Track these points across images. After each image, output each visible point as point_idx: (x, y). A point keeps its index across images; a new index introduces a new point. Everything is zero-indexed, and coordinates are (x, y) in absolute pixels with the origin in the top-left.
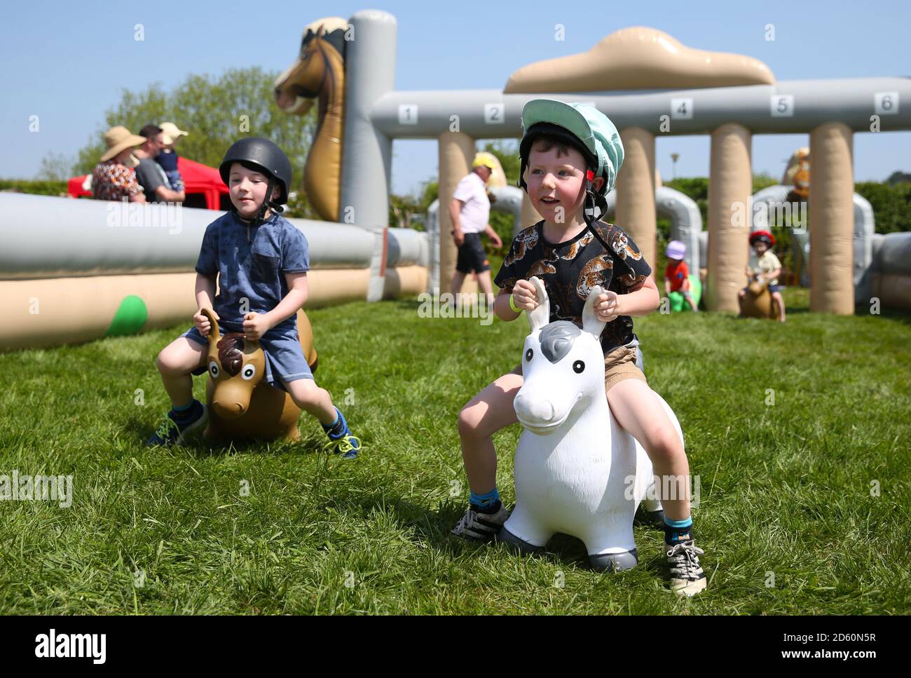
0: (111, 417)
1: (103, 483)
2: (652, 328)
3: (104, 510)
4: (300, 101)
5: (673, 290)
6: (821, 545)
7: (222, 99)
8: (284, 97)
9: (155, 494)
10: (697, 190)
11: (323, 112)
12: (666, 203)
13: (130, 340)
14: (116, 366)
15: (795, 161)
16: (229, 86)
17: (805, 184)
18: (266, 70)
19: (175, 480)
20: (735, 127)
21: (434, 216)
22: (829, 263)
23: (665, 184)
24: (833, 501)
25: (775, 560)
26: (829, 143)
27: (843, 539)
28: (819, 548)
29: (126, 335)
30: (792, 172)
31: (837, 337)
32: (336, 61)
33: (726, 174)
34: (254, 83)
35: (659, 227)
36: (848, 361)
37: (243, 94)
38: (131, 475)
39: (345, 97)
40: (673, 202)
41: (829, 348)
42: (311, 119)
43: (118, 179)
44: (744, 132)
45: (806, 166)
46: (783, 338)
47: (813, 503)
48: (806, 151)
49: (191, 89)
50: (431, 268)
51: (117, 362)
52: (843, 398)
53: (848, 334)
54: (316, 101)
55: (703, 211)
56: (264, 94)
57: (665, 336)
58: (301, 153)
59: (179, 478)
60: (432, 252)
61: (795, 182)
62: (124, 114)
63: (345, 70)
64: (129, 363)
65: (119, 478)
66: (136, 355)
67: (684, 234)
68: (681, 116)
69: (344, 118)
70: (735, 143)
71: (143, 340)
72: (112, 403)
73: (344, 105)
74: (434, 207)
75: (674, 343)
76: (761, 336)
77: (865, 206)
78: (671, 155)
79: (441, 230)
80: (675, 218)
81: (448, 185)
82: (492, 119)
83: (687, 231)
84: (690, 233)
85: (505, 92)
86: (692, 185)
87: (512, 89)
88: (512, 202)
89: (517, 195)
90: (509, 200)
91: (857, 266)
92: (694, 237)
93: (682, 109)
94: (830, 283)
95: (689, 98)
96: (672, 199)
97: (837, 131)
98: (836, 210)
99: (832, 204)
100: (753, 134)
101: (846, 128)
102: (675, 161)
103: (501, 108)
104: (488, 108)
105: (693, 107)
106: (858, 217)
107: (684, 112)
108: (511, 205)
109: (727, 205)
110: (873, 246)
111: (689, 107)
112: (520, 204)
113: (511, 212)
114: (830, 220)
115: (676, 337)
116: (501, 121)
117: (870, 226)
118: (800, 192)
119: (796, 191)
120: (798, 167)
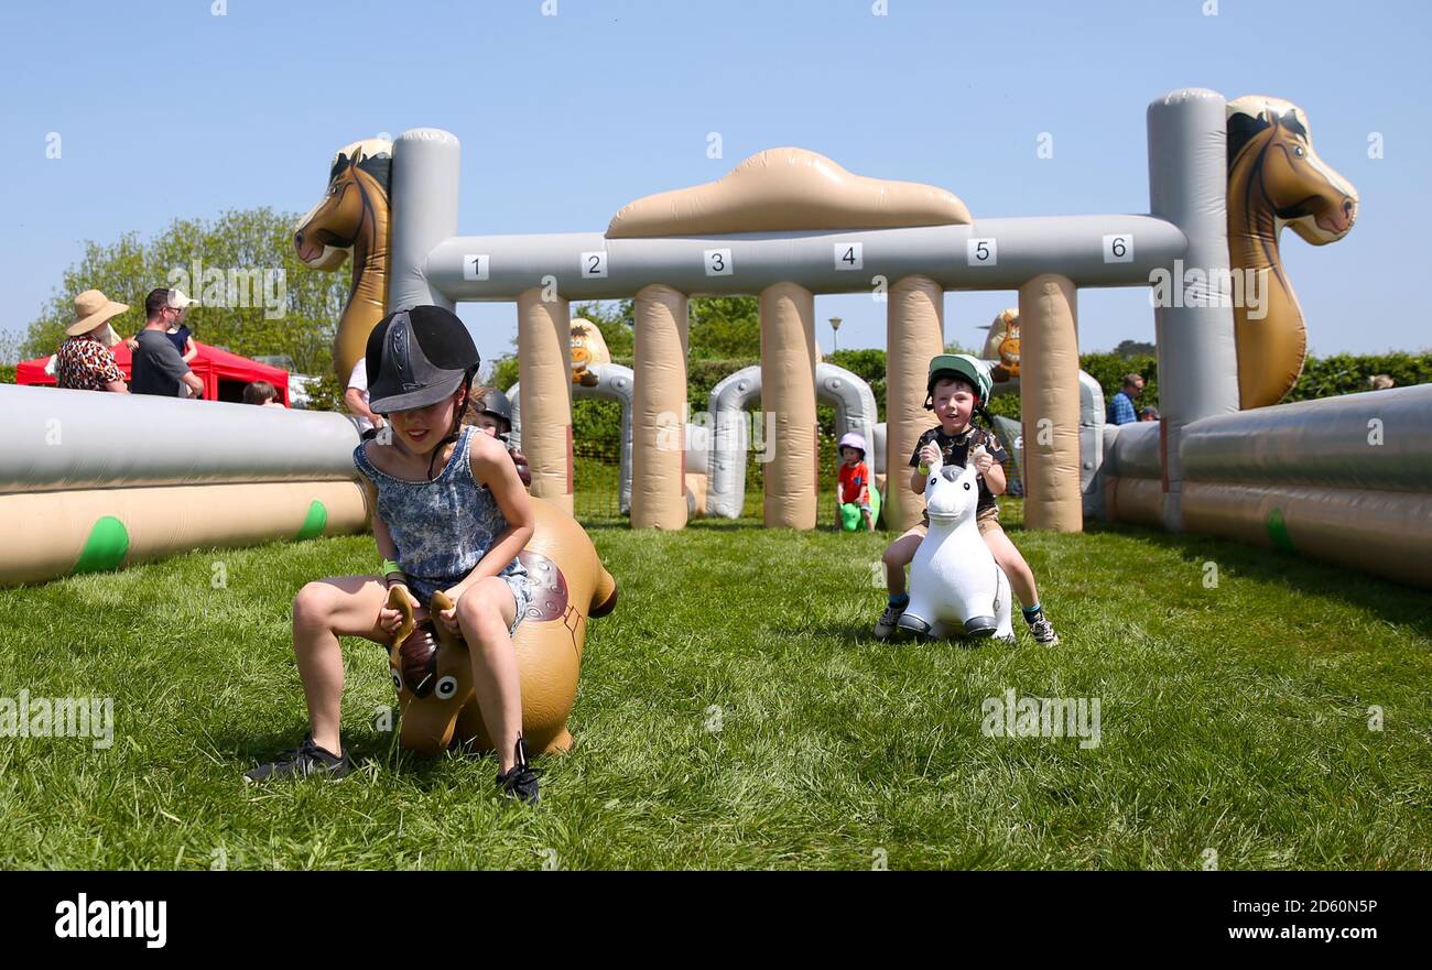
0: (92, 681)
1: (92, 769)
2: (816, 554)
3: (96, 806)
4: (329, 251)
5: (847, 501)
6: (1076, 839)
7: (218, 252)
8: (306, 247)
9: (162, 786)
10: (869, 366)
11: (360, 266)
12: (829, 384)
13: (104, 577)
14: (91, 612)
15: (999, 326)
16: (228, 234)
17: (1016, 357)
18: (277, 213)
19: (187, 766)
20: (921, 280)
22: (1049, 463)
23: (826, 359)
24: (1087, 781)
25: (1018, 861)
26: (1045, 301)
27: (1105, 830)
28: (1074, 845)
29: (101, 572)
30: (996, 341)
31: (1065, 562)
32: (378, 197)
33: (909, 344)
34: (262, 230)
35: (820, 418)
36: (1084, 594)
37: (248, 244)
38: (127, 758)
39: (390, 245)
40: (838, 383)
41: (1056, 576)
42: (342, 277)
43: (90, 360)
44: (932, 287)
45: (1015, 333)
47: (1061, 784)
48: (1015, 312)
49: (178, 238)
51: (92, 608)
52: (1083, 643)
53: (1078, 558)
54: (351, 250)
55: (878, 394)
56: (277, 243)
57: (837, 565)
58: (327, 324)
59: (193, 763)
61: (1001, 354)
62: (89, 275)
63: (390, 209)
64: (108, 609)
65: (111, 763)
66: (116, 598)
67: (854, 426)
68: (847, 266)
69: (388, 273)
70: (921, 302)
71: (125, 578)
72: (92, 662)
73: (389, 255)
75: (849, 573)
77: (1093, 385)
78: (831, 321)
79: (522, 425)
80: (841, 405)
81: (532, 363)
82: (591, 272)
83: (858, 421)
84: (862, 425)
85: (609, 236)
86: (861, 359)
87: (618, 231)
88: (619, 385)
89: (626, 375)
90: (614, 382)
91: (1086, 467)
92: (868, 431)
93: (849, 256)
94: (1051, 490)
95: (858, 241)
96: (837, 379)
97: (1055, 285)
98: (1058, 391)
99: (1052, 383)
100: (944, 290)
101: (1066, 282)
102: (836, 328)
103: (603, 256)
104: (585, 257)
105: (864, 254)
106: (1086, 400)
107: (852, 259)
108: (618, 388)
109: (913, 386)
110: (1104, 440)
111: (858, 254)
112: (630, 387)
113: (616, 399)
114: (1050, 404)
115: (851, 566)
116: (604, 274)
117: (1100, 413)
118: (1007, 368)
119: (1002, 366)
120: (1004, 334)
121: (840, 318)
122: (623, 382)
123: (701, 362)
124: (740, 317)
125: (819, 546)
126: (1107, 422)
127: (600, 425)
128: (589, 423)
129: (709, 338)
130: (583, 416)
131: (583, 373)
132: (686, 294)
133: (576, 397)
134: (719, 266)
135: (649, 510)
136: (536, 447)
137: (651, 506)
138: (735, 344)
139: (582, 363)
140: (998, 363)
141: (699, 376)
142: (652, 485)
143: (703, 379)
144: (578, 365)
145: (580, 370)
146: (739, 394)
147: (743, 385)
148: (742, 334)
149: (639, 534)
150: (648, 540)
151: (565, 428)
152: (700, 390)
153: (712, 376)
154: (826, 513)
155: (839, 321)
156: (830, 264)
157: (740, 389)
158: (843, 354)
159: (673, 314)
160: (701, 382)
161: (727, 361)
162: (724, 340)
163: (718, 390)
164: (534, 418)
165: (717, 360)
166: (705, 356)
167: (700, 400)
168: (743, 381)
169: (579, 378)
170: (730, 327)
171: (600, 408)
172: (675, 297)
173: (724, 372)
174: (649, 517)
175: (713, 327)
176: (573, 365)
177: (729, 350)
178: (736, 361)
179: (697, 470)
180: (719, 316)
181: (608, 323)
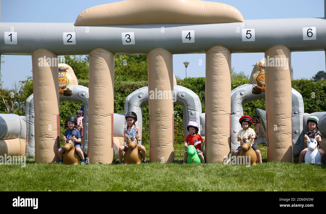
2: (171, 175)
15: (257, 68)
17: (263, 83)
20: (221, 48)
21: (30, 104)
22: (278, 131)
23: (178, 83)
30: (255, 75)
40: (184, 94)
44: (226, 51)
45: (263, 72)
46: (250, 180)
50: (29, 139)
55: (203, 100)
60: (29, 129)
61: (257, 81)
68: (188, 41)
70: (221, 58)
74: (30, 98)
76: (237, 179)
77: (298, 95)
78: (184, 63)
79: (35, 114)
80: (185, 104)
81: (40, 85)
82: (68, 42)
83: (193, 112)
84: (195, 114)
85: (76, 25)
86: (197, 82)
87: (81, 22)
88: (82, 95)
89: (85, 90)
90: (80, 94)
91: (295, 133)
92: (198, 117)
93: (188, 37)
94: (279, 144)
95: (193, 30)
96: (183, 92)
97: (281, 50)
98: (282, 99)
99: (280, 95)
100: (231, 53)
101: (286, 49)
102: (186, 67)
103: (74, 34)
104: (65, 34)
105: (195, 35)
106: (295, 103)
107: (190, 38)
108: (82, 97)
109: (217, 96)
110: (304, 120)
111: (192, 35)
112: (87, 96)
113: (81, 102)
114: (278, 104)
115: (186, 181)
116: (74, 43)
117: (301, 108)
118: (260, 87)
119: (258, 87)
120: (259, 72)
121: (188, 62)
122: (84, 94)
123: (123, 83)
124: (143, 60)
125: (173, 171)
126: (305, 112)
127: (75, 113)
128: (70, 112)
129: (128, 71)
130: (67, 108)
131: (65, 89)
132: (113, 53)
133: (61, 101)
134: (128, 40)
135: (96, 155)
136: (42, 125)
137: (97, 152)
138: (140, 73)
139: (64, 85)
140: (256, 85)
141: (122, 90)
142: (98, 143)
143: (124, 91)
144: (62, 85)
145: (63, 88)
146: (139, 99)
147: (141, 96)
148: (144, 69)
149: (91, 166)
150: (95, 169)
151: (56, 116)
152: (122, 96)
153: (128, 90)
154: (179, 155)
155: (188, 63)
156: (180, 40)
157: (139, 97)
158: (189, 80)
159: (107, 62)
160: (123, 92)
161: (135, 83)
162: (135, 72)
163: (129, 97)
164: (41, 111)
165: (130, 82)
166: (125, 80)
167: (122, 101)
168: (141, 93)
169: (63, 92)
170: (138, 66)
171: (75, 105)
172: (108, 55)
173: (134, 88)
174: (96, 158)
175: (130, 65)
176: (60, 85)
177: (137, 76)
178: (139, 83)
179: (119, 135)
180: (132, 60)
181: (79, 63)
